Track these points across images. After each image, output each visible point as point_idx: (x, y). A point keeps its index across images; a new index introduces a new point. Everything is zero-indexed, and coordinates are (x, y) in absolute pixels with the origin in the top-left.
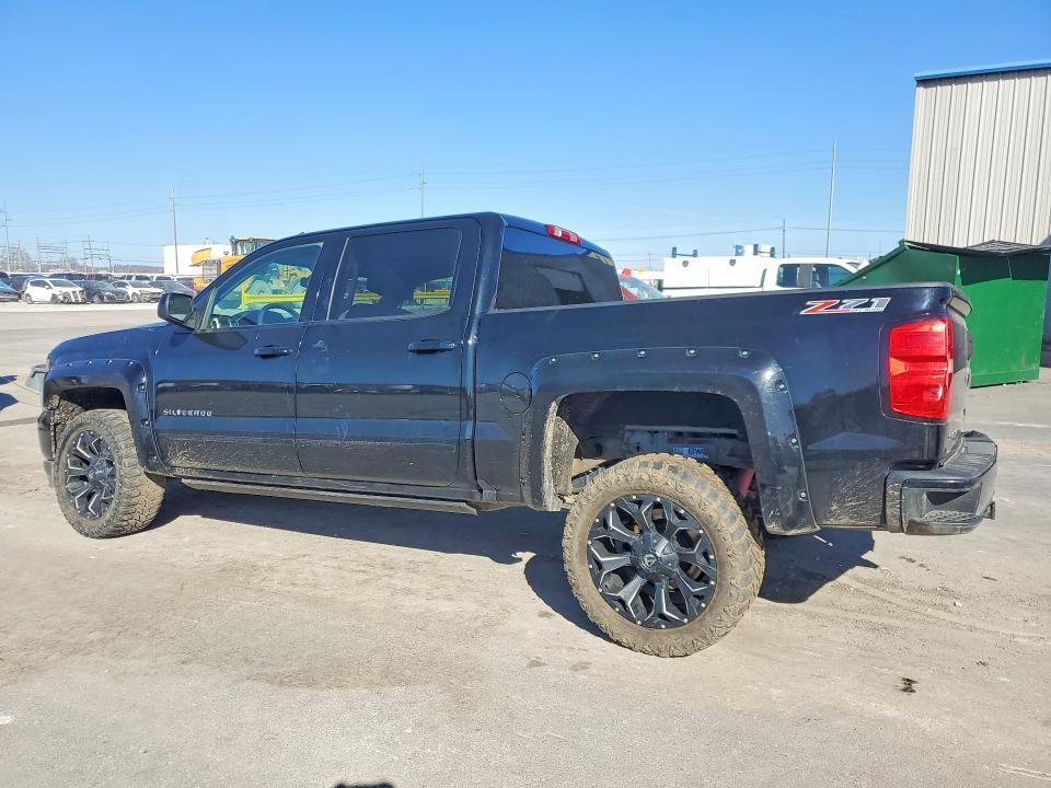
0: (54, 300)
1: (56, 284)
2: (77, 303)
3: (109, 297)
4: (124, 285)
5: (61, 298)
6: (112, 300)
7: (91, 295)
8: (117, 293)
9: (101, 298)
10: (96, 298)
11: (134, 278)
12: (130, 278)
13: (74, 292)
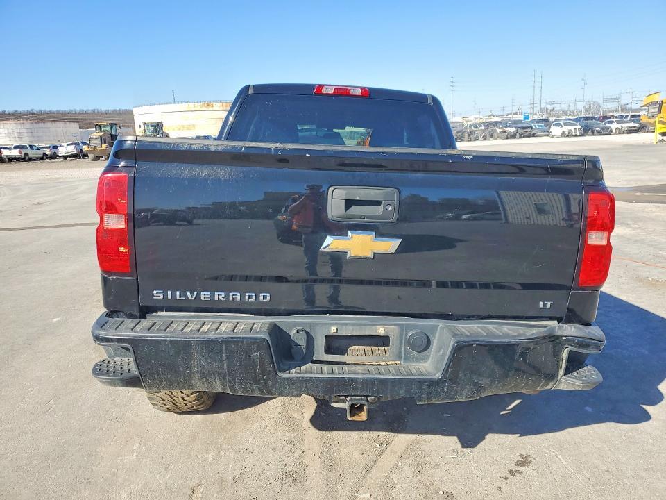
0: (563, 134)
1: (565, 124)
2: (576, 136)
3: (598, 132)
4: (611, 123)
5: (567, 133)
6: (599, 133)
7: (586, 131)
8: (603, 129)
9: (593, 132)
10: (590, 132)
11: (629, 117)
12: (627, 117)
13: (575, 129)
